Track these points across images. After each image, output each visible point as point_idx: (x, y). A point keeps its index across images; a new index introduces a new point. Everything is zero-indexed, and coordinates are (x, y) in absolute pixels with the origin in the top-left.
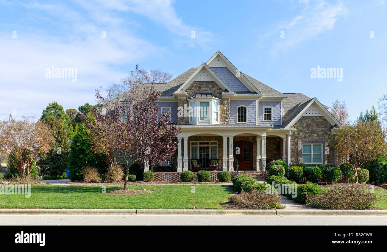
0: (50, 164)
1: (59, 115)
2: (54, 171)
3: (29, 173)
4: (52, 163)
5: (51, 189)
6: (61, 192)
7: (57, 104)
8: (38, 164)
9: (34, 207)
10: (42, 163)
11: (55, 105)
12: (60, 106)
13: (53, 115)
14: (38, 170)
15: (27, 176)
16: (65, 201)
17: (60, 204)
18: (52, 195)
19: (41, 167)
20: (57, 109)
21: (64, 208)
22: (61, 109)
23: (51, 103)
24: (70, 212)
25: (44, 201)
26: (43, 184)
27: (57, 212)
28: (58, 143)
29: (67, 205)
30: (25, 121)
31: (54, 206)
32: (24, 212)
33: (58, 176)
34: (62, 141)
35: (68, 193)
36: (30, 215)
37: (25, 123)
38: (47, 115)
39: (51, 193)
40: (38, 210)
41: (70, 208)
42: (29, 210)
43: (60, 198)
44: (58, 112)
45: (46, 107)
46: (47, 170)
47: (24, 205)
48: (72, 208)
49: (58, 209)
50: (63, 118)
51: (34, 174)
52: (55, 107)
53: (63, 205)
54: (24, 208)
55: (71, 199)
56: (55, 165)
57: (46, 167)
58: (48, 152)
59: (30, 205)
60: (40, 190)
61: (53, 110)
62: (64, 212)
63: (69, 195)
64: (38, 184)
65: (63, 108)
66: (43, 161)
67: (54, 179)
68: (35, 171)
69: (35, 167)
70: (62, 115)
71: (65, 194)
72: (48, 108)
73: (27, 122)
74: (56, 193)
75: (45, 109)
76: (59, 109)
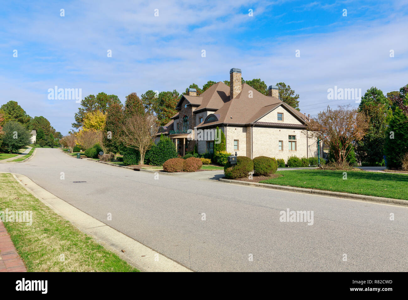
0: (368, 151)
1: (378, 100)
2: (372, 157)
3: (344, 159)
4: (369, 150)
5: (364, 176)
6: (372, 179)
7: (375, 89)
8: (356, 150)
9: (343, 191)
10: (359, 149)
11: (373, 90)
12: (379, 91)
13: (371, 101)
14: (357, 157)
15: (342, 161)
16: (375, 188)
17: (369, 191)
18: (363, 181)
19: (359, 154)
20: (375, 95)
21: (372, 195)
22: (380, 93)
23: (369, 89)
24: (378, 200)
25: (354, 186)
26: (357, 170)
27: (364, 199)
28: (376, 128)
29: (375, 192)
30: (341, 110)
31: (362, 192)
32: (334, 195)
33: (377, 163)
34: (380, 126)
35: (381, 180)
36: (339, 198)
37: (341, 112)
38: (365, 101)
39: (363, 179)
40: (346, 194)
41: (378, 196)
42: (338, 193)
43: (370, 185)
44: (377, 97)
45: (365, 94)
46: (365, 157)
47: (334, 188)
48: (381, 197)
49: (365, 195)
50: (382, 102)
51: (353, 160)
52: (374, 92)
53: (372, 192)
54: (334, 191)
55: (383, 187)
56: (373, 152)
57: (364, 154)
58: (362, 138)
59: (339, 189)
60: (353, 176)
61: (371, 96)
62: (371, 200)
63: (380, 182)
64: (353, 170)
65: (382, 92)
66: (361, 147)
67: (373, 165)
68: (354, 157)
69: (353, 153)
70: (382, 100)
71: (377, 182)
72: (366, 95)
73: (342, 111)
74: (367, 180)
75: (364, 96)
76: (378, 94)
